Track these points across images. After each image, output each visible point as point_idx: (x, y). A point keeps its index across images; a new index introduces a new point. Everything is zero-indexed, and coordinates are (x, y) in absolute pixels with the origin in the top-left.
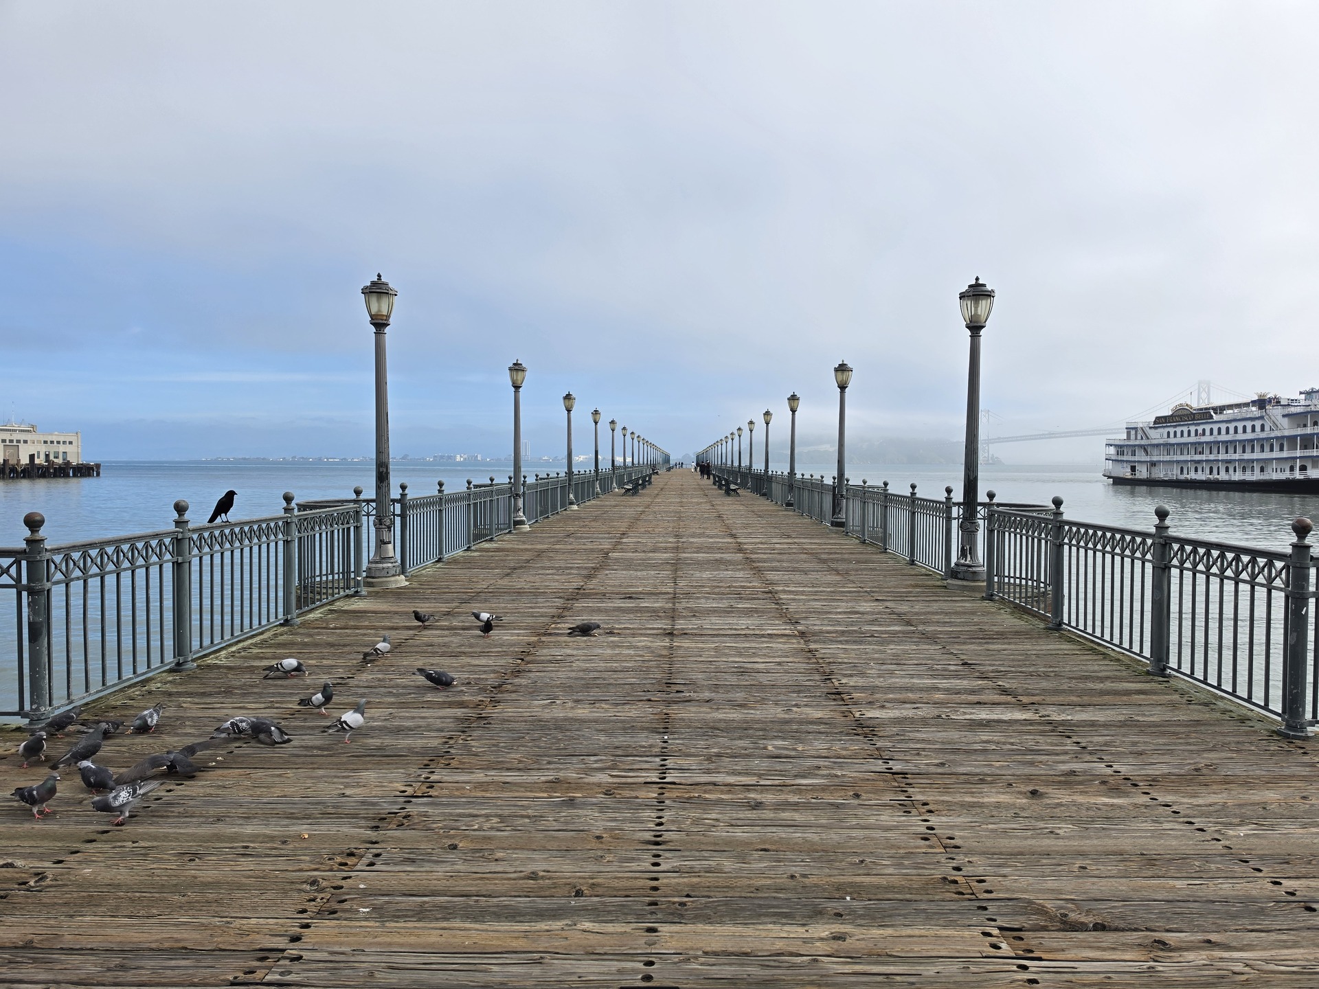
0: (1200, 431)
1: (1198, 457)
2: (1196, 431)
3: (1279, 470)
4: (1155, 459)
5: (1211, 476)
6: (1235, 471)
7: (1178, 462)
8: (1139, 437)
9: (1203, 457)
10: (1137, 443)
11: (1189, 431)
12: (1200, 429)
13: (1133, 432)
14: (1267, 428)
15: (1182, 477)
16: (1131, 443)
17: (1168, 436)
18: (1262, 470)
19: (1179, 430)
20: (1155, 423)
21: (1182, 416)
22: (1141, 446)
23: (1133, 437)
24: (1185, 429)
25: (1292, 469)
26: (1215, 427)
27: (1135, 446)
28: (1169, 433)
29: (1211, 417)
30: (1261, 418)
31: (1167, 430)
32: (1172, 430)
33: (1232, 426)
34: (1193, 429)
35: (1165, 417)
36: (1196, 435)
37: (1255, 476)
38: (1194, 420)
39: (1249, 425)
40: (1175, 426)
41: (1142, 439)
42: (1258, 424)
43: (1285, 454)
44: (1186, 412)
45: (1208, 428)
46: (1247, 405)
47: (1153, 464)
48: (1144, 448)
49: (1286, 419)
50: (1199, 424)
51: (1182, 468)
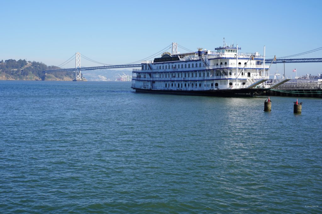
0: (174, 66)
1: (173, 79)
2: (172, 66)
3: (207, 86)
4: (155, 79)
5: (179, 89)
6: (189, 86)
7: (164, 81)
8: (147, 69)
9: (176, 79)
10: (146, 71)
11: (169, 66)
13: (145, 66)
14: (202, 65)
15: (166, 89)
16: (144, 71)
18: (200, 85)
19: (165, 65)
20: (154, 61)
21: (166, 58)
22: (148, 73)
23: (144, 68)
24: (167, 65)
25: (212, 85)
26: (180, 64)
27: (145, 73)
28: (160, 67)
29: (179, 59)
30: (200, 60)
31: (159, 65)
32: (162, 65)
33: (187, 64)
34: (171, 65)
35: (159, 59)
36: (172, 68)
37: (198, 88)
38: (171, 60)
39: (195, 63)
40: (163, 63)
41: (149, 69)
42: (198, 63)
43: (209, 78)
45: (177, 64)
46: (194, 54)
47: (153, 82)
48: (150, 74)
49: (210, 61)
50: (174, 62)
51: (166, 84)
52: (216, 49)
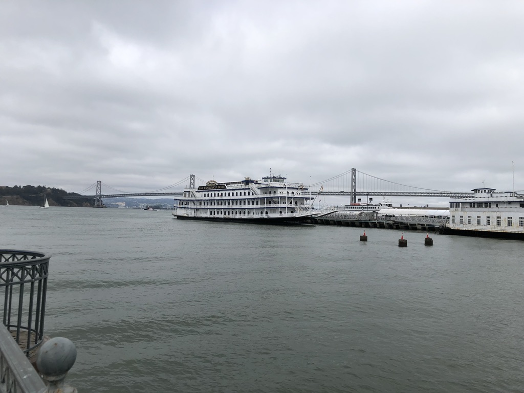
1: (219, 207)
2: (218, 194)
3: (256, 213)
4: (198, 207)
5: (225, 216)
6: (236, 214)
7: (210, 208)
8: (191, 196)
9: (222, 207)
11: (215, 194)
12: (220, 193)
13: (187, 193)
14: (251, 194)
15: (211, 216)
16: (187, 199)
17: (205, 196)
18: (249, 213)
19: (210, 193)
20: (198, 189)
21: (211, 186)
22: (192, 200)
23: (187, 196)
24: (213, 193)
25: (262, 213)
26: (227, 192)
27: (189, 200)
28: (205, 194)
29: (225, 188)
30: (248, 189)
31: (204, 193)
32: (207, 193)
33: (235, 192)
35: (203, 187)
36: (218, 196)
37: (246, 216)
38: (217, 188)
39: (243, 192)
40: (208, 191)
42: (247, 192)
43: (259, 206)
44: (213, 185)
45: (224, 192)
46: (240, 183)
47: (197, 209)
48: (193, 202)
49: (259, 190)
50: (220, 191)
51: (211, 212)
52: (263, 178)
